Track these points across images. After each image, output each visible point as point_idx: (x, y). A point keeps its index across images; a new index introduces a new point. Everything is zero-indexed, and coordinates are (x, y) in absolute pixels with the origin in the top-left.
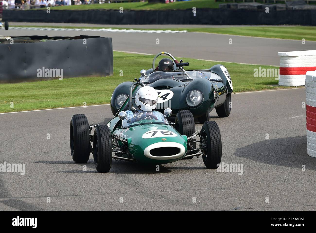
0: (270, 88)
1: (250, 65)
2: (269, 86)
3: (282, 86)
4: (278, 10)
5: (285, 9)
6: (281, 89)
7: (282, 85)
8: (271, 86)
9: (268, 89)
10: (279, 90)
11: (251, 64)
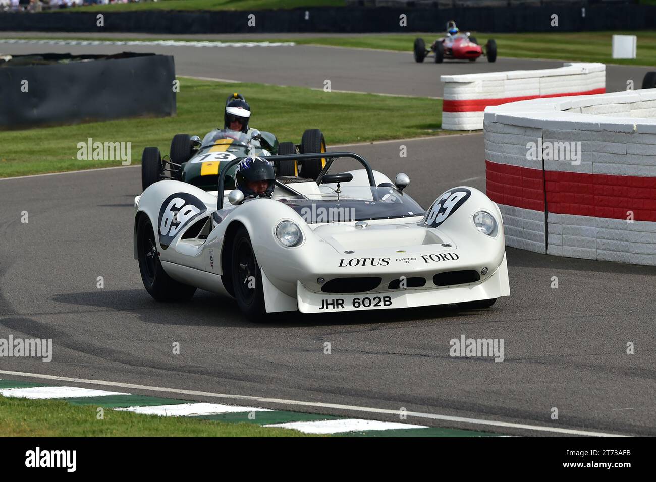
0: (428, 134)
1: (395, 98)
2: (426, 130)
3: (447, 130)
4: (440, 7)
5: (451, 6)
6: (446, 135)
7: (447, 128)
8: (430, 131)
9: (425, 135)
10: (442, 136)
11: (396, 96)
